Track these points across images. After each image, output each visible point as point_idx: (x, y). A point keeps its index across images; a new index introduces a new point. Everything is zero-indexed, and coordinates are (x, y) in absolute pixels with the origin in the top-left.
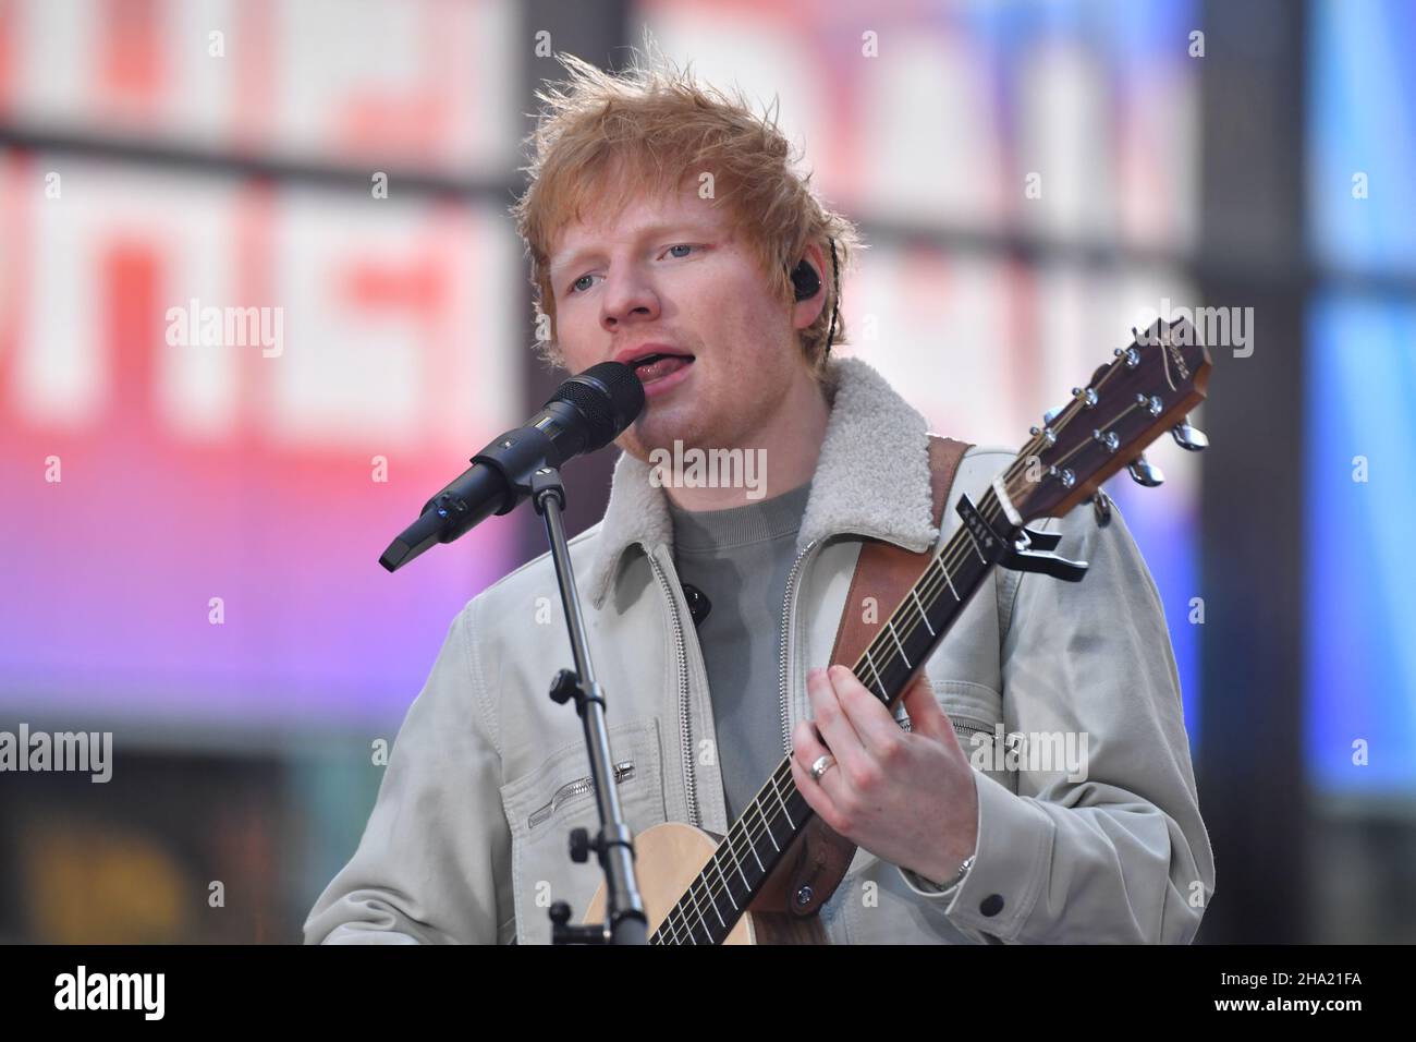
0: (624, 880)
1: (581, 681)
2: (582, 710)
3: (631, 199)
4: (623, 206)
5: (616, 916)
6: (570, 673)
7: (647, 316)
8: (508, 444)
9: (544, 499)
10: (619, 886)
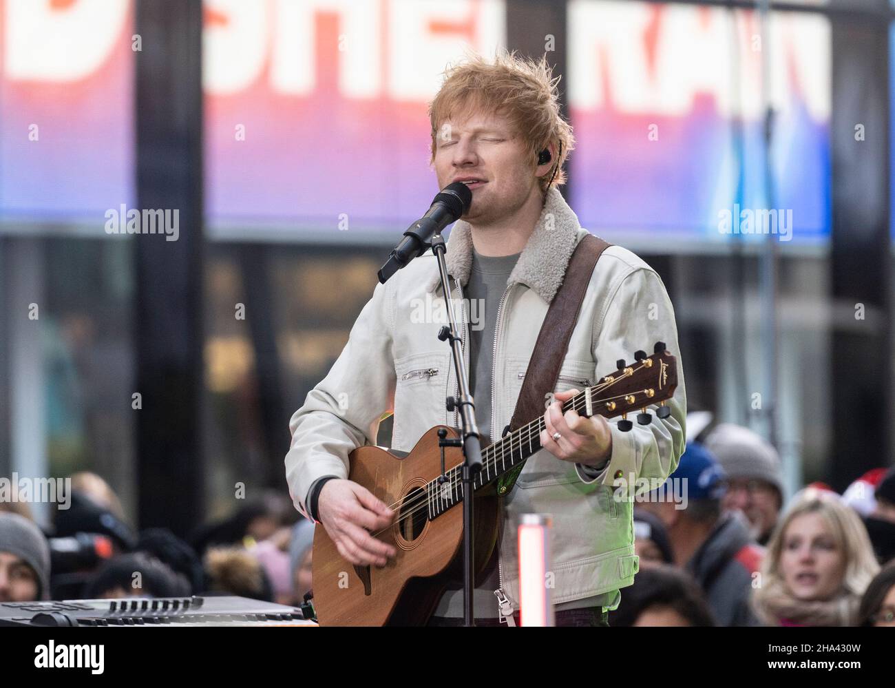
0: (469, 419)
1: (452, 331)
2: (452, 344)
3: (474, 114)
4: (469, 118)
5: (466, 435)
6: (447, 327)
7: (472, 165)
8: (418, 226)
9: (437, 249)
10: (467, 422)
